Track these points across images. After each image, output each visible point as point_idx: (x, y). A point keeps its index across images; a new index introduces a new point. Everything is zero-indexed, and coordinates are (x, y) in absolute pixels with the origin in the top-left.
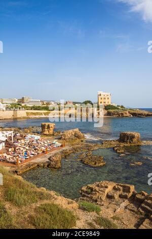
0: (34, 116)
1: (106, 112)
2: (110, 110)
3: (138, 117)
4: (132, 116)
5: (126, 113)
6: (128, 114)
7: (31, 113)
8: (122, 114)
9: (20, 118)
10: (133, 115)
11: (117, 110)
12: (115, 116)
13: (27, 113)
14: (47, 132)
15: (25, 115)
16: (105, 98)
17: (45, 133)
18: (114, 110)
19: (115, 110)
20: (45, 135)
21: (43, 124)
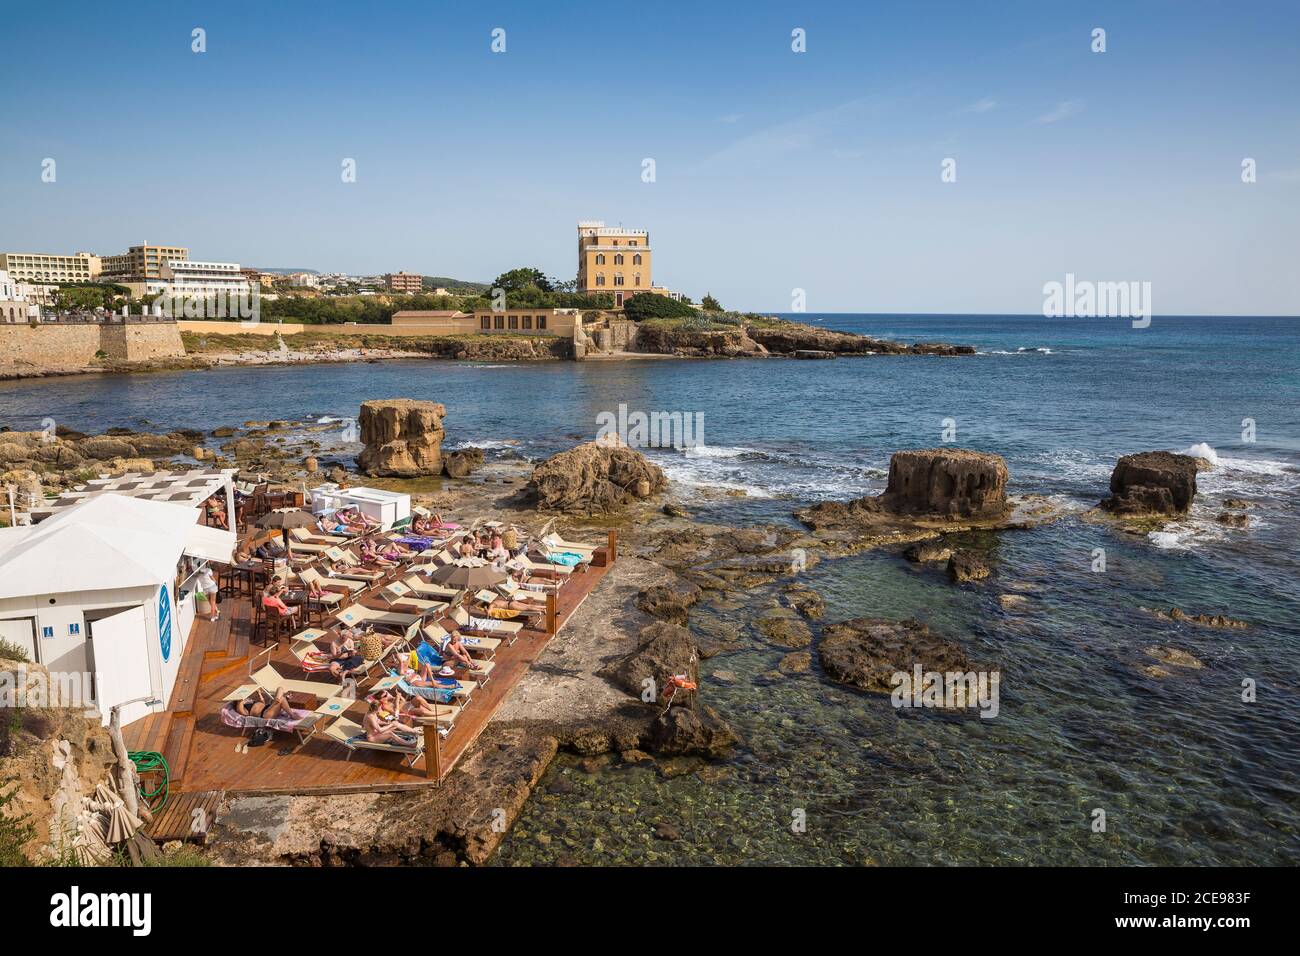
0: (228, 357)
1: (633, 331)
2: (656, 322)
3: (800, 357)
4: (765, 351)
5: (737, 339)
6: (747, 344)
7: (212, 337)
8: (718, 342)
9: (146, 369)
10: (769, 348)
11: (690, 322)
12: (681, 353)
13: (189, 339)
14: (404, 462)
15: (178, 351)
16: (619, 260)
17: (394, 464)
18: (674, 322)
19: (680, 322)
20: (394, 475)
21: (377, 405)
